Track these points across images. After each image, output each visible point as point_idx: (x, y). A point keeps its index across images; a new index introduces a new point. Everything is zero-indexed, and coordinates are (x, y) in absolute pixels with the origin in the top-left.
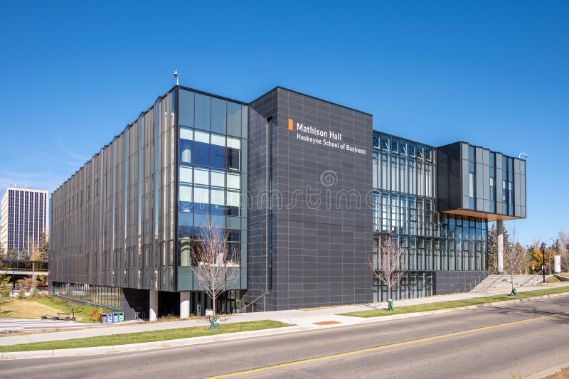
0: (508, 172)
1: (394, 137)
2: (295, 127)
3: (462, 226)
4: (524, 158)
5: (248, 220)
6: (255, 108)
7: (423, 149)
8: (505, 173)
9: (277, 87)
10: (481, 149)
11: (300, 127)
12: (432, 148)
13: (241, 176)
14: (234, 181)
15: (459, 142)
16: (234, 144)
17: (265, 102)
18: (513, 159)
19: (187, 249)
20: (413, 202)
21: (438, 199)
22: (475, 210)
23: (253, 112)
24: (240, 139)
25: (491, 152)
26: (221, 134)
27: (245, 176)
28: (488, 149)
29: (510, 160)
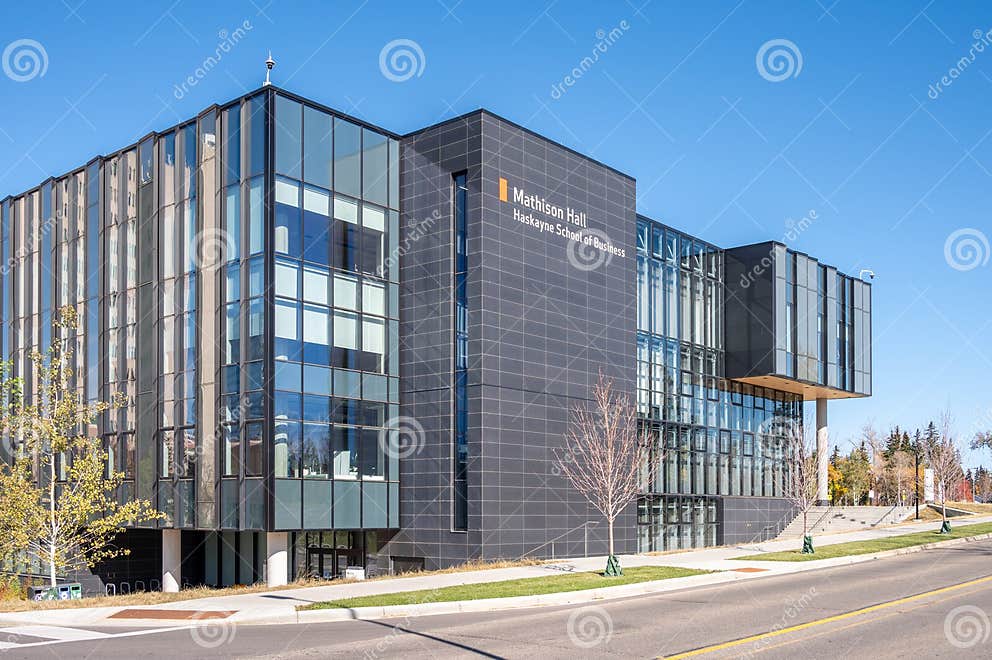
0: (844, 305)
1: (656, 224)
2: (510, 194)
3: (763, 409)
4: (870, 281)
5: (401, 382)
6: (419, 148)
7: (701, 252)
8: (840, 307)
9: (481, 111)
10: (805, 259)
11: (519, 195)
12: (716, 251)
13: (387, 289)
14: (375, 300)
15: (771, 242)
16: (374, 220)
17: (446, 139)
18: (852, 280)
19: (284, 441)
20: (686, 357)
21: (727, 354)
22: (795, 378)
23: (413, 155)
24: (386, 210)
25: (819, 265)
26: (351, 198)
27: (395, 290)
28: (816, 260)
29: (848, 283)
